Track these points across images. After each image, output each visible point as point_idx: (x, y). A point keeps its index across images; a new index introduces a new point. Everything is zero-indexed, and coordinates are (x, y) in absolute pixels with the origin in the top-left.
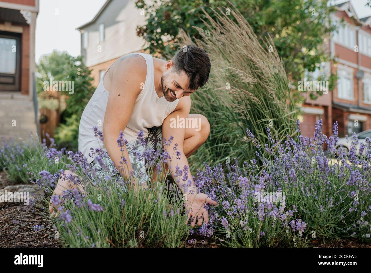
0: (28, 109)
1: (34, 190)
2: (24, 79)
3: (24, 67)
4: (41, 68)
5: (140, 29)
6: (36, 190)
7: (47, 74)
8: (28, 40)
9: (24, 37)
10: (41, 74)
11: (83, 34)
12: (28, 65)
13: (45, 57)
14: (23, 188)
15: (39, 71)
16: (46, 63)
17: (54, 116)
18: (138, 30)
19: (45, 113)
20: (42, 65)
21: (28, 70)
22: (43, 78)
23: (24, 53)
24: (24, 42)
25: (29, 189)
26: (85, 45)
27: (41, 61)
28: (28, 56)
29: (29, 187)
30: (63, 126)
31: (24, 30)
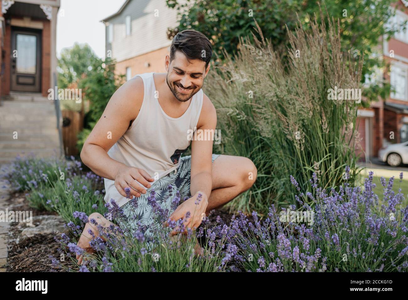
0: (50, 113)
1: (58, 223)
2: (44, 79)
3: (44, 66)
4: (62, 62)
5: (171, 31)
6: (60, 222)
7: (69, 69)
8: (49, 36)
9: (45, 34)
10: (63, 69)
11: (108, 26)
12: (49, 63)
13: (67, 50)
14: (47, 220)
15: (61, 67)
16: (68, 57)
17: (77, 118)
18: (169, 33)
19: (67, 116)
20: (63, 59)
21: (49, 70)
22: (64, 74)
23: (45, 51)
24: (45, 39)
25: (53, 221)
26: (111, 40)
27: (63, 56)
28: (49, 54)
29: (53, 219)
30: (86, 131)
31: (44, 26)
